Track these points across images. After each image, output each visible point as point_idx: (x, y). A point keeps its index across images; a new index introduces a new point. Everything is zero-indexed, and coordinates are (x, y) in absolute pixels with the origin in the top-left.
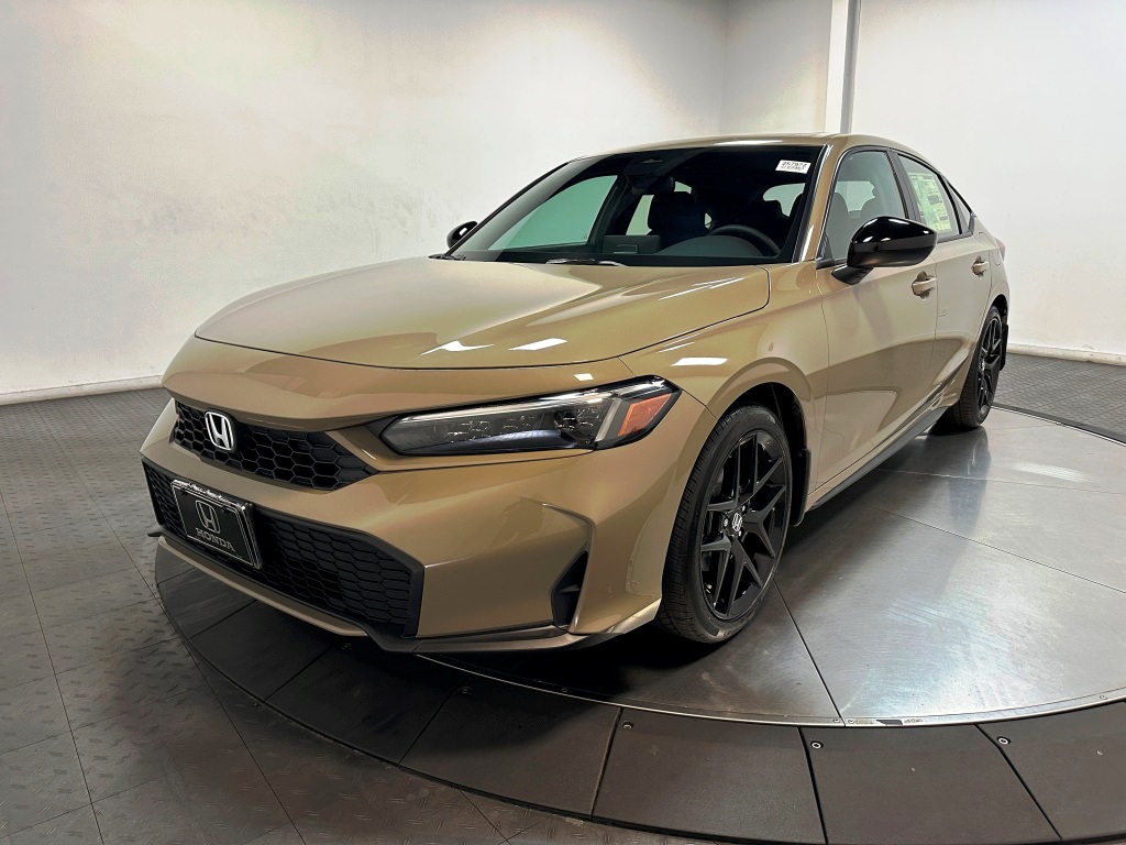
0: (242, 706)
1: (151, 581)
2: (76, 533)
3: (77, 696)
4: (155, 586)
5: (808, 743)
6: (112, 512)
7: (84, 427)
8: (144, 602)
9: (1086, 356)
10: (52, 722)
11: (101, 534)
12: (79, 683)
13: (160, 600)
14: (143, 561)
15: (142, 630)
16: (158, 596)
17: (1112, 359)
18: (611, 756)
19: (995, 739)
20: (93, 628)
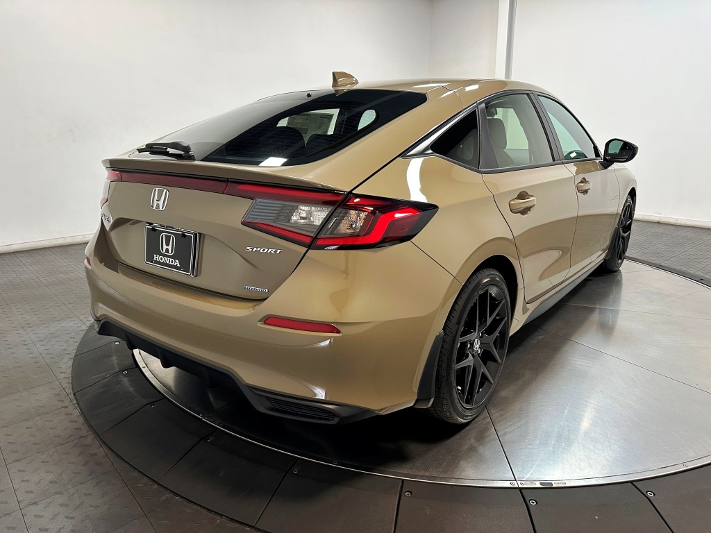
0: (141, 485)
1: (69, 391)
2: (13, 355)
3: (23, 481)
4: (72, 395)
5: (528, 501)
6: (38, 339)
7: (15, 275)
8: (66, 407)
9: (656, 219)
10: (6, 503)
11: (31, 356)
12: (24, 471)
13: (77, 405)
14: (63, 375)
15: (66, 429)
16: (75, 402)
17: (673, 221)
18: (399, 517)
19: (645, 493)
20: (31, 428)
